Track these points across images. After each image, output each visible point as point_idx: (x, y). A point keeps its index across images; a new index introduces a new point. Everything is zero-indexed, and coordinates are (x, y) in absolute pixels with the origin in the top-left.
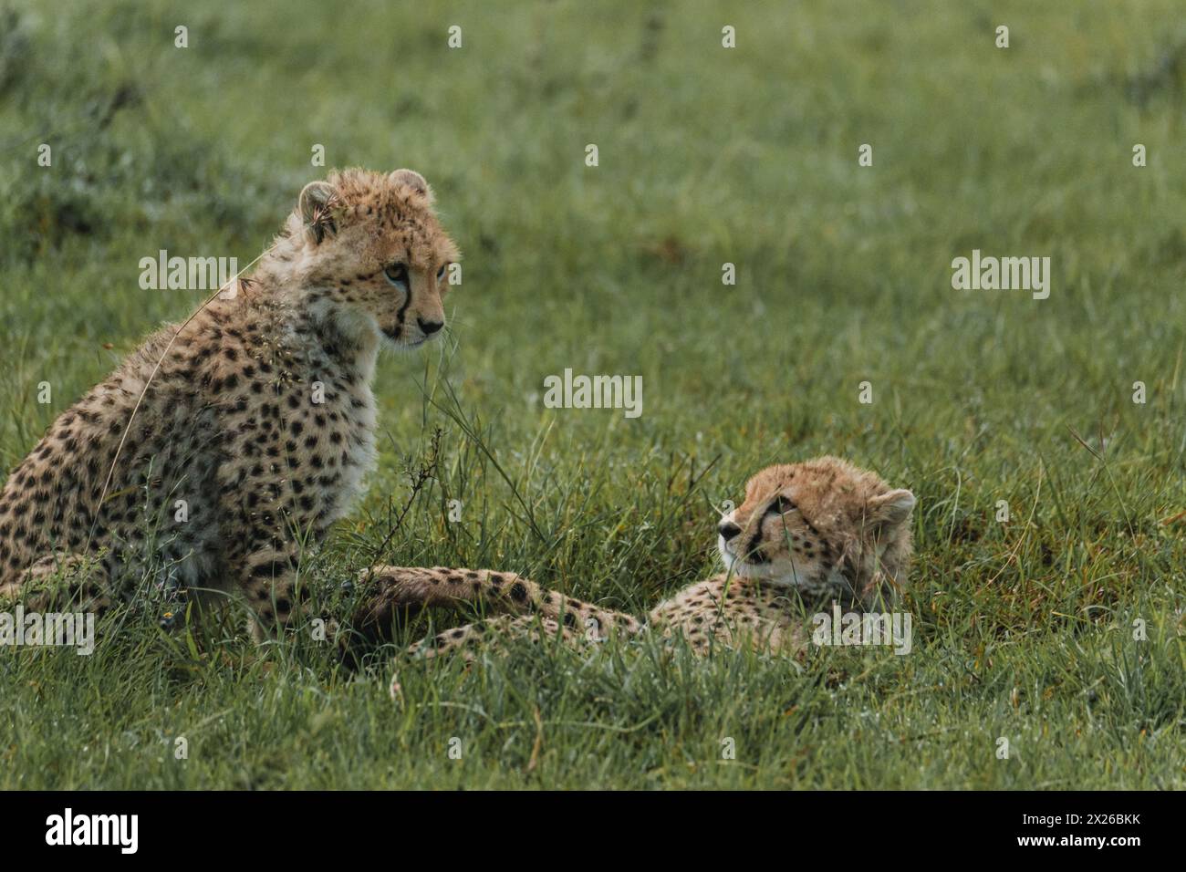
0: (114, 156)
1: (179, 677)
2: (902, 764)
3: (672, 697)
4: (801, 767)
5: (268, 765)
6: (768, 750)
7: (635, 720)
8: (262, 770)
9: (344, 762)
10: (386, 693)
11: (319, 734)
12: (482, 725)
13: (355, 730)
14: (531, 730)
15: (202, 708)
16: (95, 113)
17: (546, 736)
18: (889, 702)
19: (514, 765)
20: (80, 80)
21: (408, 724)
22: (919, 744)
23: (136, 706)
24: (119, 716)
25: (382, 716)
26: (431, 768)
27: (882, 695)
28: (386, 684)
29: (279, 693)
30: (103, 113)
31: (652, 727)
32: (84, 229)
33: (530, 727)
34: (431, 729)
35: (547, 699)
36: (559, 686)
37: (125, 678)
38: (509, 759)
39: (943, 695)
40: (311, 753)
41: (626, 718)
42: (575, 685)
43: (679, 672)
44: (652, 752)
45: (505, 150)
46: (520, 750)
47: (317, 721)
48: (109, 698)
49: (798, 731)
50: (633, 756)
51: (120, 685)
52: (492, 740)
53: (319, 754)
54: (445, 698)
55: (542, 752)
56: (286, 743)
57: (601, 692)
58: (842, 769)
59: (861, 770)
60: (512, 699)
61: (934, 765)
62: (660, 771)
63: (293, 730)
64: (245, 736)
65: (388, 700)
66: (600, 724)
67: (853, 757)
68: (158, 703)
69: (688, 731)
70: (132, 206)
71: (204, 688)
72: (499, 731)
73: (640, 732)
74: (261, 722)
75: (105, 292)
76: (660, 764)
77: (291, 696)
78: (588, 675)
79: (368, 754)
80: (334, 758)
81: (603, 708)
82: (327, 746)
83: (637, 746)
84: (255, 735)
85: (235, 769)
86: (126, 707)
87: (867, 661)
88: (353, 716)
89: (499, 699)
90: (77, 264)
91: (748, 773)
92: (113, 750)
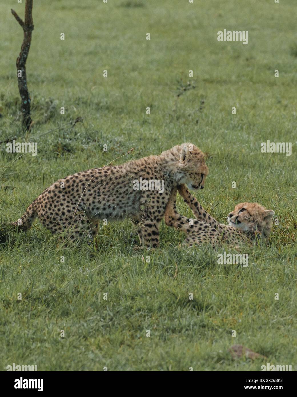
0: (76, 134)
1: (92, 256)
2: (262, 275)
3: (208, 260)
4: (238, 276)
5: (113, 277)
6: (230, 272)
7: (199, 265)
8: (111, 278)
9: (131, 276)
10: (140, 259)
11: (125, 270)
12: (163, 267)
13: (134, 268)
14: (175, 268)
15: (97, 263)
16: (71, 123)
17: (178, 269)
18: (259, 261)
19: (171, 276)
20: (68, 116)
21: (146, 267)
22: (266, 271)
23: (82, 263)
24: (78, 265)
25: (140, 265)
26: (151, 277)
27: (257, 259)
28: (141, 257)
29: (116, 260)
30: (73, 123)
31: (203, 267)
32: (69, 151)
33: (175, 267)
34: (151, 268)
35: (178, 261)
36: (181, 258)
37: (79, 256)
38: (170, 275)
39: (272, 259)
40: (123, 274)
41: (197, 265)
42: (185, 257)
43: (210, 254)
44: (203, 273)
45: (168, 132)
46: (172, 273)
47: (124, 266)
48: (75, 261)
49: (237, 268)
50: (199, 274)
51: (78, 258)
52: (166, 270)
53: (125, 274)
54: (154, 261)
55: (177, 273)
56: (117, 271)
57: (191, 259)
58: (248, 277)
59: (252, 277)
60: (170, 261)
61: (269, 276)
62: (205, 277)
63: (119, 268)
64: (108, 270)
65: (141, 261)
66: (191, 266)
67: (250, 274)
68: (87, 262)
69: (212, 268)
70: (80, 146)
71: (98, 258)
72: (167, 268)
73: (200, 268)
74: (111, 266)
75: (74, 165)
76: (205, 276)
77: (118, 260)
78: (188, 255)
79: (137, 274)
80: (129, 275)
81: (192, 263)
82: (127, 272)
83: (200, 272)
84: (110, 270)
85: (105, 278)
86: (80, 263)
87: (253, 251)
88: (133, 265)
89: (167, 261)
90: (68, 159)
91: (226, 278)
92: (77, 273)
